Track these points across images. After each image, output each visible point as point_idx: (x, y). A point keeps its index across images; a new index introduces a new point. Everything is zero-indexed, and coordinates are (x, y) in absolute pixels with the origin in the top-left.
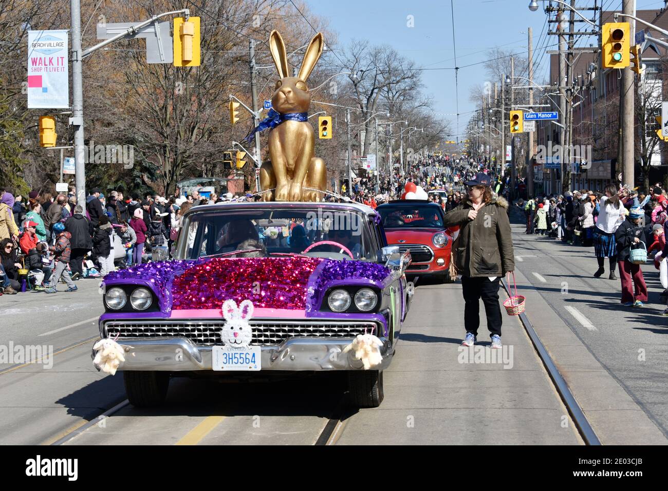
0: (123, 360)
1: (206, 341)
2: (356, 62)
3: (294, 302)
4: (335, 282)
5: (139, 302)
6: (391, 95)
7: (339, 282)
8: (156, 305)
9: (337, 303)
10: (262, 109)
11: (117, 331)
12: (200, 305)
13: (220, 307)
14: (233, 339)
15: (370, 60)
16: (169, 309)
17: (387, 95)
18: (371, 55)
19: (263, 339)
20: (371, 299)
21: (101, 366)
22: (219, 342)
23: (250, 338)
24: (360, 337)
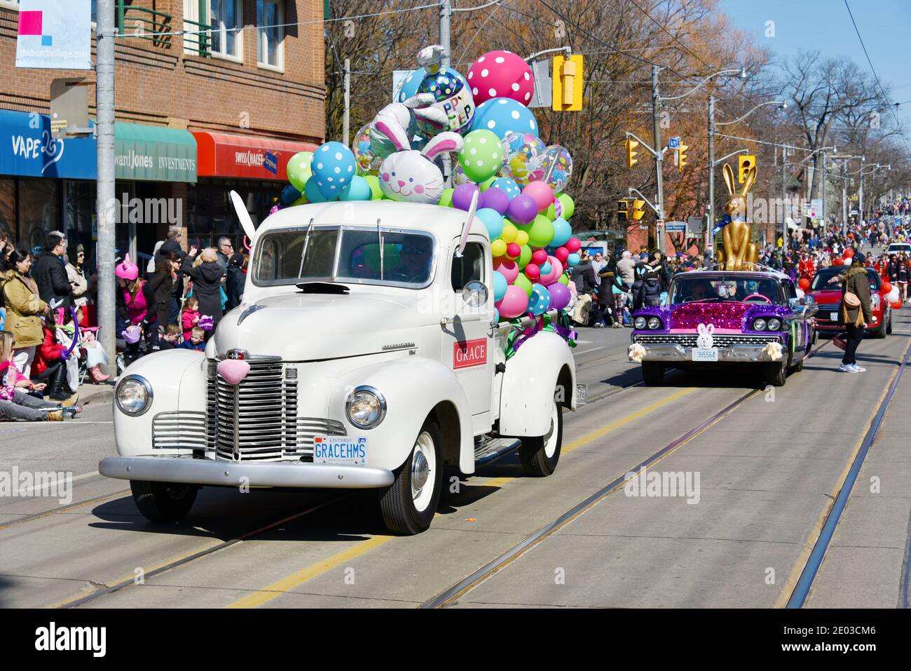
0: (645, 354)
1: (688, 346)
2: (803, 79)
3: (736, 325)
4: (757, 315)
5: (652, 325)
6: (852, 119)
7: (761, 315)
8: (662, 326)
9: (759, 326)
10: (666, 148)
11: (641, 340)
12: (685, 327)
13: (696, 328)
14: (703, 344)
15: (822, 75)
16: (669, 329)
17: (846, 119)
18: (823, 69)
19: (719, 345)
20: (776, 324)
21: (633, 358)
22: (696, 346)
23: (712, 344)
24: (770, 343)
